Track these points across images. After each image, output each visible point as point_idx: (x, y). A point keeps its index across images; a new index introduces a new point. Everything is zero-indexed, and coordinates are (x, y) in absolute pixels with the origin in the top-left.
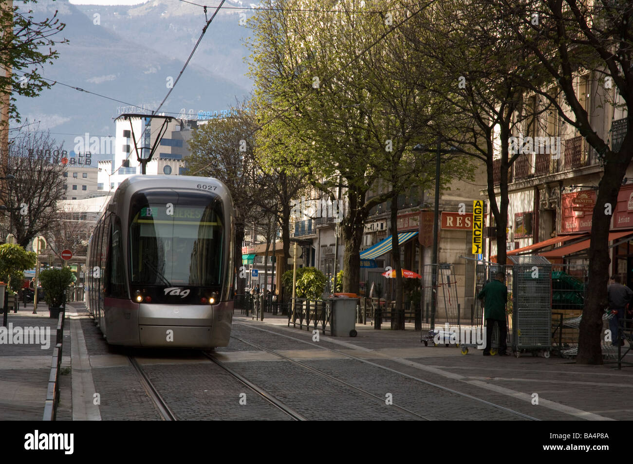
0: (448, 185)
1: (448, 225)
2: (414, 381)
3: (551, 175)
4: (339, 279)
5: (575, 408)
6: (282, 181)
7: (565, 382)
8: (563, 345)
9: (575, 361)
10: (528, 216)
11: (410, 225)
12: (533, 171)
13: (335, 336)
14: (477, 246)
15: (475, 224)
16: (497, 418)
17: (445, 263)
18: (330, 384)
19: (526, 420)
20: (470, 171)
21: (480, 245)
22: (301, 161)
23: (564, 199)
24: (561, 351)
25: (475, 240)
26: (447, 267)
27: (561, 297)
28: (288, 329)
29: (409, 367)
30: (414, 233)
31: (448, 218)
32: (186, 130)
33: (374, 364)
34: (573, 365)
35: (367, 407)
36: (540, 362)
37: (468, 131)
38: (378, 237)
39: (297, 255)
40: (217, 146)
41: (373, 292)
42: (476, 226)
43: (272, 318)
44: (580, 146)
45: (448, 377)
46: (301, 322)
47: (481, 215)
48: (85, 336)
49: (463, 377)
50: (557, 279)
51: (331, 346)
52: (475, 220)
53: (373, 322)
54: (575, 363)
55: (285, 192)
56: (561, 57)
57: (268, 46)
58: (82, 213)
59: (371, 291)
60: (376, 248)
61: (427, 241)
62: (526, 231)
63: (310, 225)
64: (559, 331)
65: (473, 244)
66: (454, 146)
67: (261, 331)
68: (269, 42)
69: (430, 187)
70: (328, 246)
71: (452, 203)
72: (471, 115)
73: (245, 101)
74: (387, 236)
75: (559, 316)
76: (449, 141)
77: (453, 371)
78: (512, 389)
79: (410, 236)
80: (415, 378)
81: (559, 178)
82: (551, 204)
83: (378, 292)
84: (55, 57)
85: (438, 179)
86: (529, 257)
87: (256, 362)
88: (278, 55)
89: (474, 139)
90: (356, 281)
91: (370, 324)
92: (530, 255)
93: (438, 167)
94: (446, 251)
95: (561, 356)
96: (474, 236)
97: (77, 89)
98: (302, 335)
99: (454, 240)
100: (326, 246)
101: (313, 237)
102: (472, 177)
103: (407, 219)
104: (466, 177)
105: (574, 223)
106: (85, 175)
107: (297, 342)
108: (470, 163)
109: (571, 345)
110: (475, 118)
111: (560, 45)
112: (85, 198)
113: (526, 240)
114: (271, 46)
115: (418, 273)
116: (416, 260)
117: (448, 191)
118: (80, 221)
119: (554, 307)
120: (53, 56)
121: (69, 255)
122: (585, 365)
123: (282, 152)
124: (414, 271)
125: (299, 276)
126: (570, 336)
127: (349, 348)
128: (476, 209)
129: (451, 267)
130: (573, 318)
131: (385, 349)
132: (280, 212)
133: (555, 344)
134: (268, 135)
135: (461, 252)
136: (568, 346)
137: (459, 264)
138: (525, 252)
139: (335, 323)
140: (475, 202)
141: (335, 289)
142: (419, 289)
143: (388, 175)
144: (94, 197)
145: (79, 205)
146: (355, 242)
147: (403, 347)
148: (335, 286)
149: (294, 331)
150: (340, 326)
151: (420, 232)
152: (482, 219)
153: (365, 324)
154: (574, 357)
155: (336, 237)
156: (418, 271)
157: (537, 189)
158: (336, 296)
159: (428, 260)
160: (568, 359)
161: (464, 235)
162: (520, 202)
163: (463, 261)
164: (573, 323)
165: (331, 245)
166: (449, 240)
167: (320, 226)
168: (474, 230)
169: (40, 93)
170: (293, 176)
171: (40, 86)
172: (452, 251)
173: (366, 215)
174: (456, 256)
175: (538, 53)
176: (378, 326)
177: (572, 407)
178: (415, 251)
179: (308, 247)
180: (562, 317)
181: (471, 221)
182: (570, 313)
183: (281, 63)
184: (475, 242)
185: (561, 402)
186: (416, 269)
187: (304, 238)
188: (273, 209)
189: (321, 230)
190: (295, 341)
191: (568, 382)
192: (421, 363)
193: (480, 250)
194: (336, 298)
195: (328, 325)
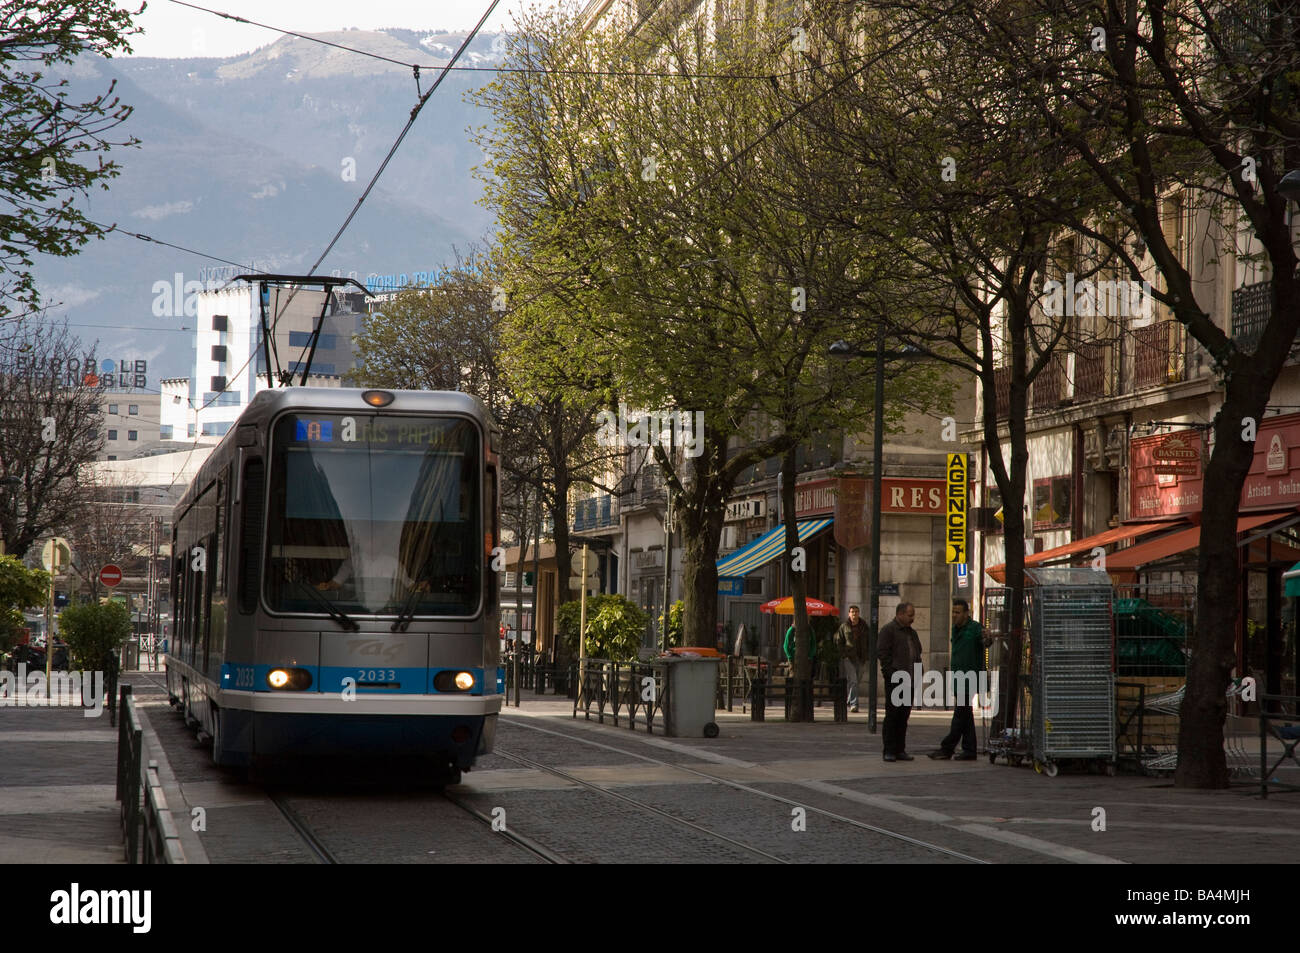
0: (899, 423)
1: (894, 504)
2: (852, 828)
3: (1107, 400)
4: (673, 619)
6: (552, 418)
7: (1156, 826)
8: (1143, 749)
9: (1172, 782)
10: (1059, 483)
11: (816, 504)
12: (1070, 390)
13: (675, 736)
14: (956, 547)
15: (952, 502)
17: (889, 583)
18: (681, 835)
20: (943, 394)
21: (963, 545)
22: (595, 377)
23: (1137, 448)
24: (1143, 762)
25: (951, 535)
26: (894, 589)
27: (1139, 650)
28: (574, 723)
29: (834, 798)
30: (824, 522)
31: (894, 490)
32: (343, 314)
33: (763, 793)
34: (1169, 790)
36: (1100, 786)
37: (942, 314)
38: (750, 532)
39: (587, 570)
40: (414, 348)
41: (741, 643)
42: (954, 507)
43: (536, 700)
44: (1166, 340)
45: (917, 817)
46: (601, 708)
47: (964, 483)
48: (163, 745)
49: (948, 818)
50: (1131, 615)
51: (671, 757)
52: (951, 495)
53: (749, 706)
54: (1171, 786)
55: (558, 441)
56: (1136, 163)
57: (524, 142)
58: (133, 488)
59: (738, 643)
60: (746, 554)
61: (851, 538)
62: (1057, 516)
63: (607, 509)
64: (1137, 722)
65: (948, 543)
66: (913, 344)
67: (522, 729)
68: (526, 134)
69: (862, 429)
70: (645, 550)
71: (902, 460)
72: (950, 281)
73: (472, 255)
74: (768, 529)
75: (1137, 691)
76: (902, 333)
77: (925, 805)
78: (1051, 841)
79: (816, 529)
80: (852, 821)
81: (1124, 407)
82: (1107, 460)
84: (112, 173)
85: (880, 411)
86: (1065, 570)
87: (523, 793)
88: (545, 162)
89: (955, 328)
90: (709, 620)
91: (741, 712)
92: (1068, 565)
93: (880, 386)
94: (890, 557)
95: (1143, 773)
96: (949, 527)
97: (138, 236)
98: (606, 736)
99: (905, 535)
100: (640, 550)
101: (613, 532)
102: (949, 406)
103: (809, 493)
104: (935, 408)
105: (1171, 497)
106: (133, 410)
107: (598, 749)
108: (943, 377)
109: (1160, 749)
110: (958, 288)
111: (1134, 139)
112: (135, 457)
113: (1059, 533)
114: (531, 143)
115: (833, 604)
116: (830, 577)
117: (898, 436)
118: (126, 504)
119: (1123, 672)
120: (107, 173)
121: (117, 576)
122: (1194, 790)
123: (556, 359)
124: (825, 601)
125: (591, 613)
126: (1159, 730)
127: (705, 761)
128: (952, 472)
129: (902, 589)
130: (1164, 694)
131: (781, 763)
132: (547, 481)
133: (1128, 748)
134: (526, 326)
135: (921, 559)
136: (1155, 752)
137: (918, 584)
138: (1060, 558)
139: (674, 710)
140: (951, 457)
141: (667, 639)
143: (774, 404)
144: (153, 454)
145: (126, 472)
146: (707, 542)
147: (817, 756)
148: (667, 633)
149: (587, 726)
150: (685, 717)
151: (836, 521)
152: (964, 492)
153: (730, 710)
154: (1168, 774)
155: (666, 531)
156: (833, 599)
157: (1079, 429)
158: (674, 655)
159: (853, 579)
160: (1157, 777)
161: (927, 525)
162: (1045, 455)
163: (926, 579)
164: (1165, 705)
165: (650, 549)
166: (896, 535)
167: (627, 509)
168: (949, 514)
169: (83, 247)
170: (576, 409)
171: (81, 234)
172: (903, 558)
173: (729, 486)
174: (911, 569)
175: (1084, 151)
176: (758, 714)
178: (826, 559)
179: (602, 552)
180: (1142, 692)
181: (942, 496)
182: (1158, 683)
183: (552, 176)
184: (951, 540)
186: (830, 596)
187: (594, 535)
188: (533, 476)
189: (629, 517)
190: (593, 749)
191: (1163, 826)
192: (857, 789)
193: (962, 556)
194: (674, 659)
195: (659, 714)
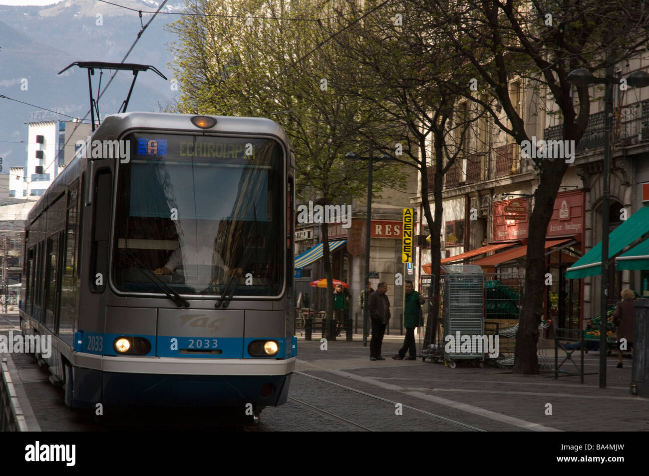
0: (380, 193)
1: (377, 233)
2: (354, 393)
3: (482, 182)
5: (517, 418)
7: (504, 392)
9: (511, 371)
10: (458, 223)
11: (338, 233)
12: (464, 178)
14: (407, 255)
15: (405, 232)
16: (441, 428)
17: (374, 272)
19: (470, 430)
20: (401, 179)
21: (410, 254)
23: (496, 206)
24: (497, 361)
25: (405, 249)
26: (376, 275)
27: (496, 306)
29: (346, 378)
30: (342, 242)
31: (377, 226)
33: (311, 376)
34: (510, 375)
35: (311, 419)
38: (305, 246)
42: (409, 233)
44: (511, 153)
45: (387, 388)
47: (412, 223)
49: (402, 388)
50: (492, 289)
52: (405, 229)
53: (304, 333)
54: (511, 373)
56: (498, 65)
57: (194, 51)
59: (299, 301)
60: (304, 257)
61: (355, 250)
62: (457, 239)
65: (403, 252)
66: (387, 154)
68: (195, 47)
69: (362, 196)
71: (381, 211)
72: (406, 122)
73: (168, 106)
74: (314, 245)
75: (495, 326)
76: (382, 148)
77: (391, 382)
78: (452, 400)
79: (338, 245)
80: (354, 390)
81: (491, 186)
82: (482, 212)
83: (305, 302)
85: (370, 187)
86: (461, 266)
88: (204, 61)
89: (408, 146)
91: (300, 336)
92: (462, 264)
93: (370, 175)
94: (374, 260)
95: (497, 367)
96: (404, 245)
99: (383, 249)
102: (404, 185)
103: (335, 227)
104: (398, 186)
105: (513, 231)
108: (402, 171)
109: (506, 355)
110: (409, 126)
111: (497, 54)
113: (458, 248)
114: (198, 51)
115: (346, 283)
116: (345, 269)
117: (380, 199)
119: (488, 317)
122: (522, 375)
124: (342, 281)
126: (506, 346)
128: (406, 217)
129: (380, 275)
130: (508, 328)
131: (320, 361)
135: (390, 260)
136: (504, 356)
137: (388, 273)
138: (458, 261)
140: (405, 210)
142: (347, 298)
143: (318, 183)
144: (5, 205)
147: (338, 358)
151: (348, 241)
152: (412, 227)
154: (510, 367)
156: (346, 280)
157: (468, 197)
159: (356, 270)
160: (504, 369)
161: (393, 244)
162: (451, 209)
163: (392, 270)
164: (509, 333)
166: (378, 248)
168: (404, 238)
172: (381, 260)
174: (385, 265)
175: (472, 59)
176: (308, 337)
177: (514, 417)
178: (343, 261)
180: (498, 326)
181: (401, 229)
182: (505, 322)
183: (208, 68)
184: (405, 251)
185: (503, 413)
186: (344, 278)
191: (507, 393)
192: (357, 374)
193: (410, 259)
